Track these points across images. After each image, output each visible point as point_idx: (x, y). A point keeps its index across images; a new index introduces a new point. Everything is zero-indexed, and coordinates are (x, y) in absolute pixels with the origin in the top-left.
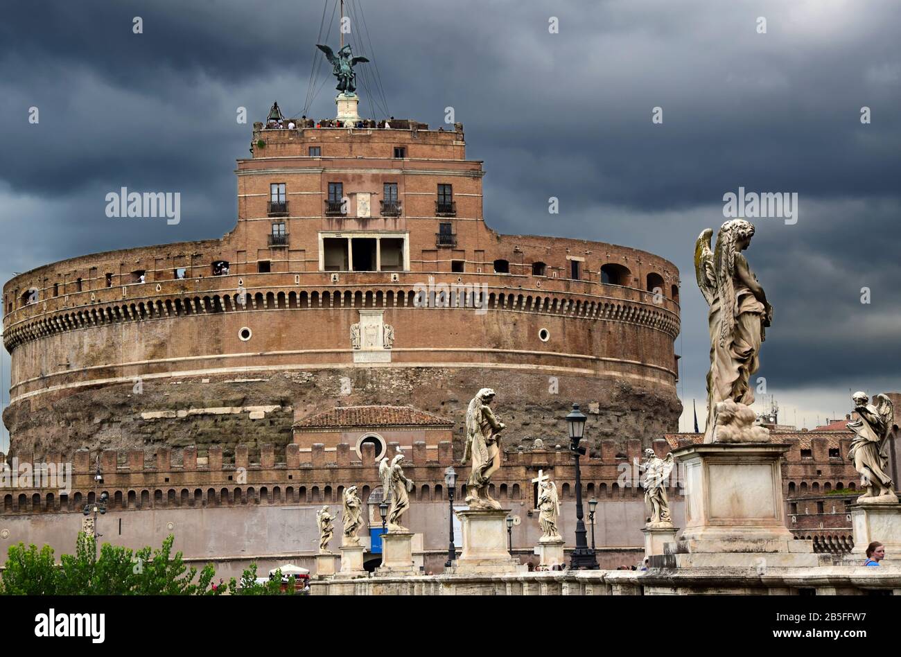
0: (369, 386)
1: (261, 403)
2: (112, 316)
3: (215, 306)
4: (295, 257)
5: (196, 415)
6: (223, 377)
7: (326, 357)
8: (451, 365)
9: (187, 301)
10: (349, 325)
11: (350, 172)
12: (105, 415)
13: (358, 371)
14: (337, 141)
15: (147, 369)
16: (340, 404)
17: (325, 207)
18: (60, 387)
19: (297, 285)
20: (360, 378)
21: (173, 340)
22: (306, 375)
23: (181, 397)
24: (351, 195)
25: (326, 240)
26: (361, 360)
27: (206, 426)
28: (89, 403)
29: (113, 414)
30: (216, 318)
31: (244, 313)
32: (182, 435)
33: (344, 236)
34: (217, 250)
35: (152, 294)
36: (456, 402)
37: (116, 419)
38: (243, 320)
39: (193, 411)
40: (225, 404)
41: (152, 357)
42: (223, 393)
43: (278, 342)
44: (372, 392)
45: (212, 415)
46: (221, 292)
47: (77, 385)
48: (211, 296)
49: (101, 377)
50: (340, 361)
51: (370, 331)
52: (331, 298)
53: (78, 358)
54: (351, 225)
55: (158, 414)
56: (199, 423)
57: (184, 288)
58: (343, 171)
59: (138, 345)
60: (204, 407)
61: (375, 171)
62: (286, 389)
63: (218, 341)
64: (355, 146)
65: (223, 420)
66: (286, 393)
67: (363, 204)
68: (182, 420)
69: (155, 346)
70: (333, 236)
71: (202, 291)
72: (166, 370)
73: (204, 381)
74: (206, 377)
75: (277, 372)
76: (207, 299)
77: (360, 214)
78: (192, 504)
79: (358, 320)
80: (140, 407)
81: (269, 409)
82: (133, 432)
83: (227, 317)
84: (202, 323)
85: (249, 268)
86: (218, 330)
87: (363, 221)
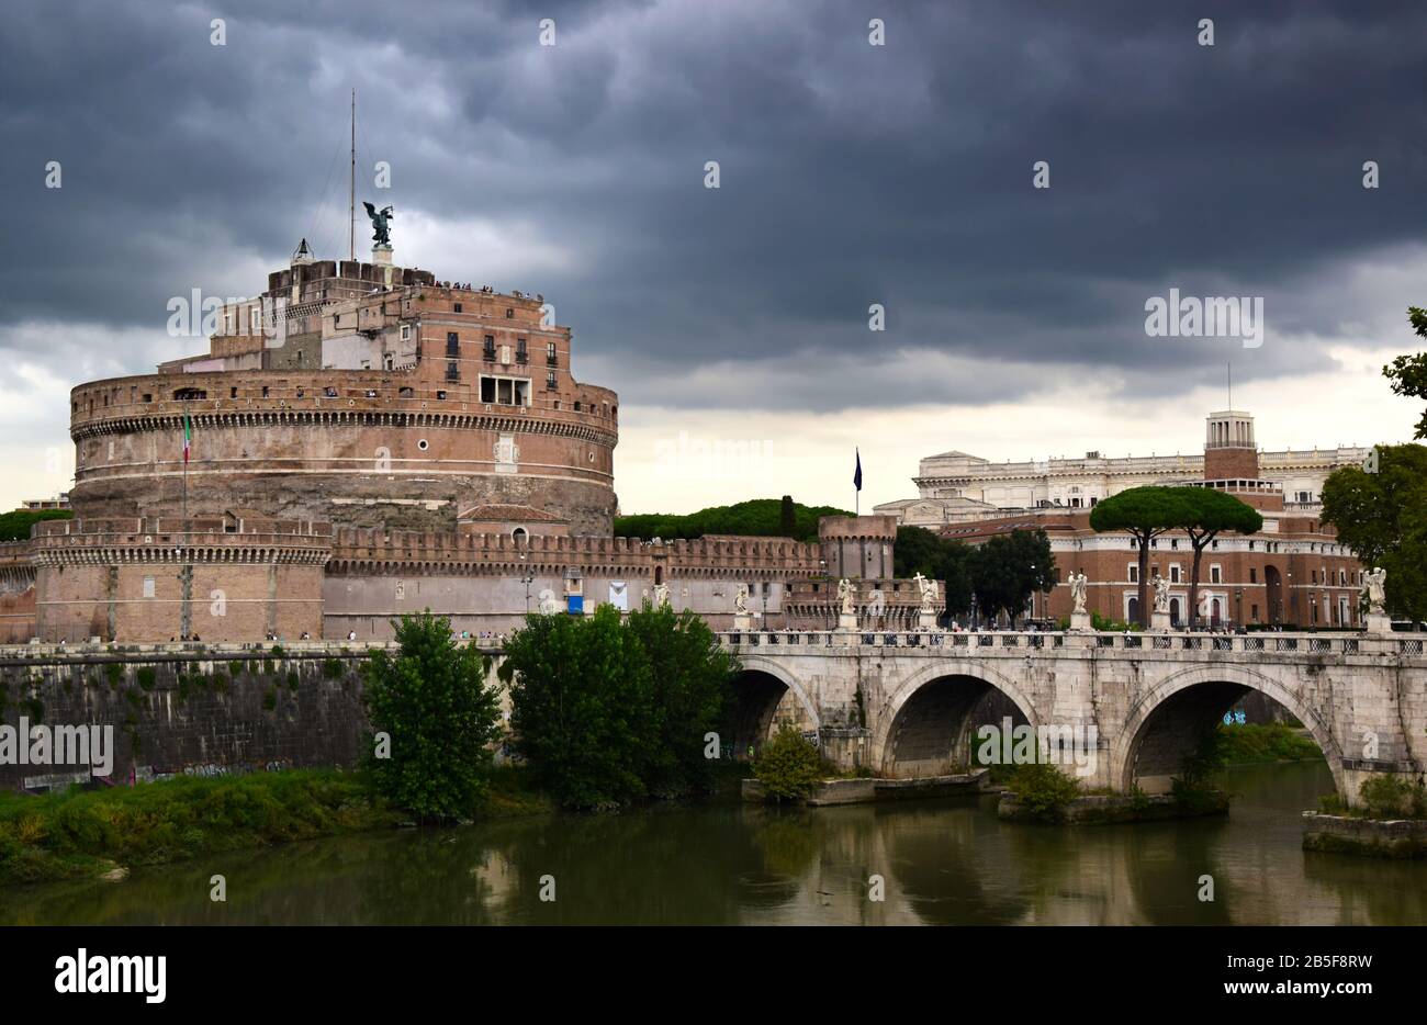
0: (504, 490)
1: (434, 498)
2: (303, 419)
3: (400, 421)
4: (463, 390)
5: (383, 504)
6: (406, 476)
7: (479, 467)
8: (550, 477)
9: (378, 415)
10: (493, 443)
11: (498, 328)
12: (291, 497)
13: (498, 478)
14: (473, 301)
15: (336, 465)
16: (488, 502)
17: (482, 353)
18: (232, 471)
19: (464, 411)
20: (500, 483)
21: (360, 444)
22: (466, 479)
23: (370, 489)
24: (499, 346)
25: (483, 379)
26: (500, 471)
27: (393, 512)
28: (278, 487)
29: (299, 497)
30: (400, 430)
31: (423, 428)
32: (369, 517)
33: (494, 377)
34: (405, 379)
35: (345, 407)
36: (552, 504)
37: (301, 501)
38: (422, 432)
39: (381, 500)
40: (407, 497)
41: (340, 456)
42: (406, 488)
43: (448, 454)
44: (506, 494)
45: (394, 505)
46: (408, 411)
47: (257, 471)
48: (399, 413)
49: (286, 468)
50: (488, 470)
51: (506, 449)
52: (485, 422)
53: (258, 450)
54: (498, 369)
55: (349, 501)
56: (385, 510)
57: (375, 405)
58: (494, 328)
59: (326, 445)
60: (390, 498)
61: (512, 330)
62: (454, 488)
63: (401, 449)
64: (484, 306)
65: (406, 509)
66: (454, 492)
67: (506, 354)
68: (369, 507)
69: (343, 447)
70: (487, 376)
71: (391, 410)
72: (353, 467)
73: (390, 478)
74: (391, 475)
75: (446, 475)
76: (395, 416)
77: (503, 362)
78: (462, 573)
79: (498, 441)
80: (330, 494)
81: (442, 503)
82: (321, 513)
83: (408, 430)
84: (387, 433)
85: (430, 395)
86: (400, 441)
87: (506, 367)
